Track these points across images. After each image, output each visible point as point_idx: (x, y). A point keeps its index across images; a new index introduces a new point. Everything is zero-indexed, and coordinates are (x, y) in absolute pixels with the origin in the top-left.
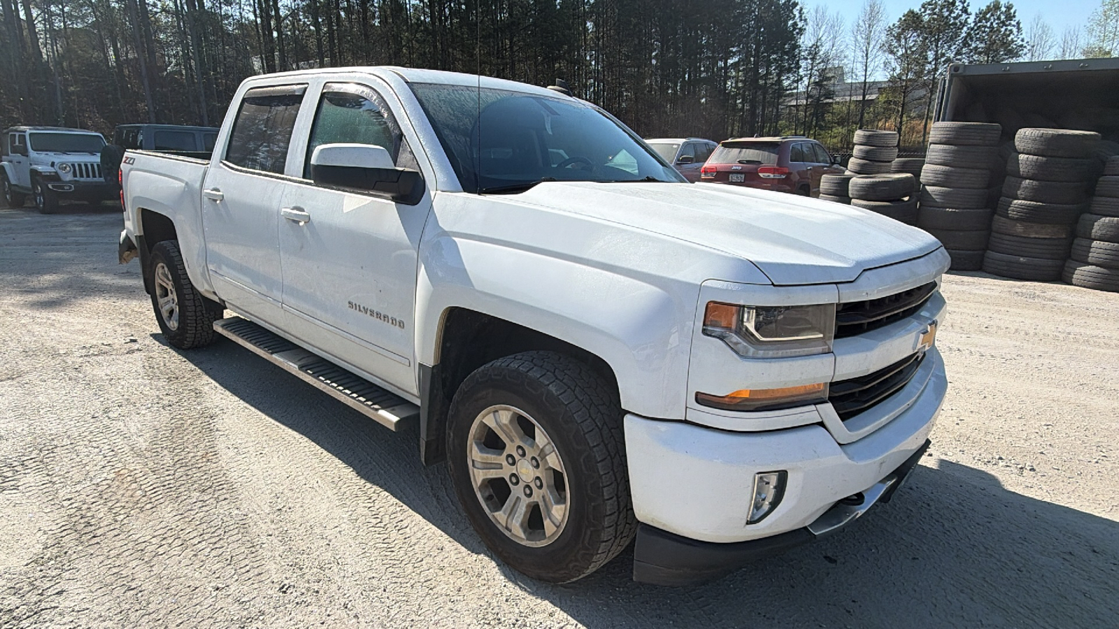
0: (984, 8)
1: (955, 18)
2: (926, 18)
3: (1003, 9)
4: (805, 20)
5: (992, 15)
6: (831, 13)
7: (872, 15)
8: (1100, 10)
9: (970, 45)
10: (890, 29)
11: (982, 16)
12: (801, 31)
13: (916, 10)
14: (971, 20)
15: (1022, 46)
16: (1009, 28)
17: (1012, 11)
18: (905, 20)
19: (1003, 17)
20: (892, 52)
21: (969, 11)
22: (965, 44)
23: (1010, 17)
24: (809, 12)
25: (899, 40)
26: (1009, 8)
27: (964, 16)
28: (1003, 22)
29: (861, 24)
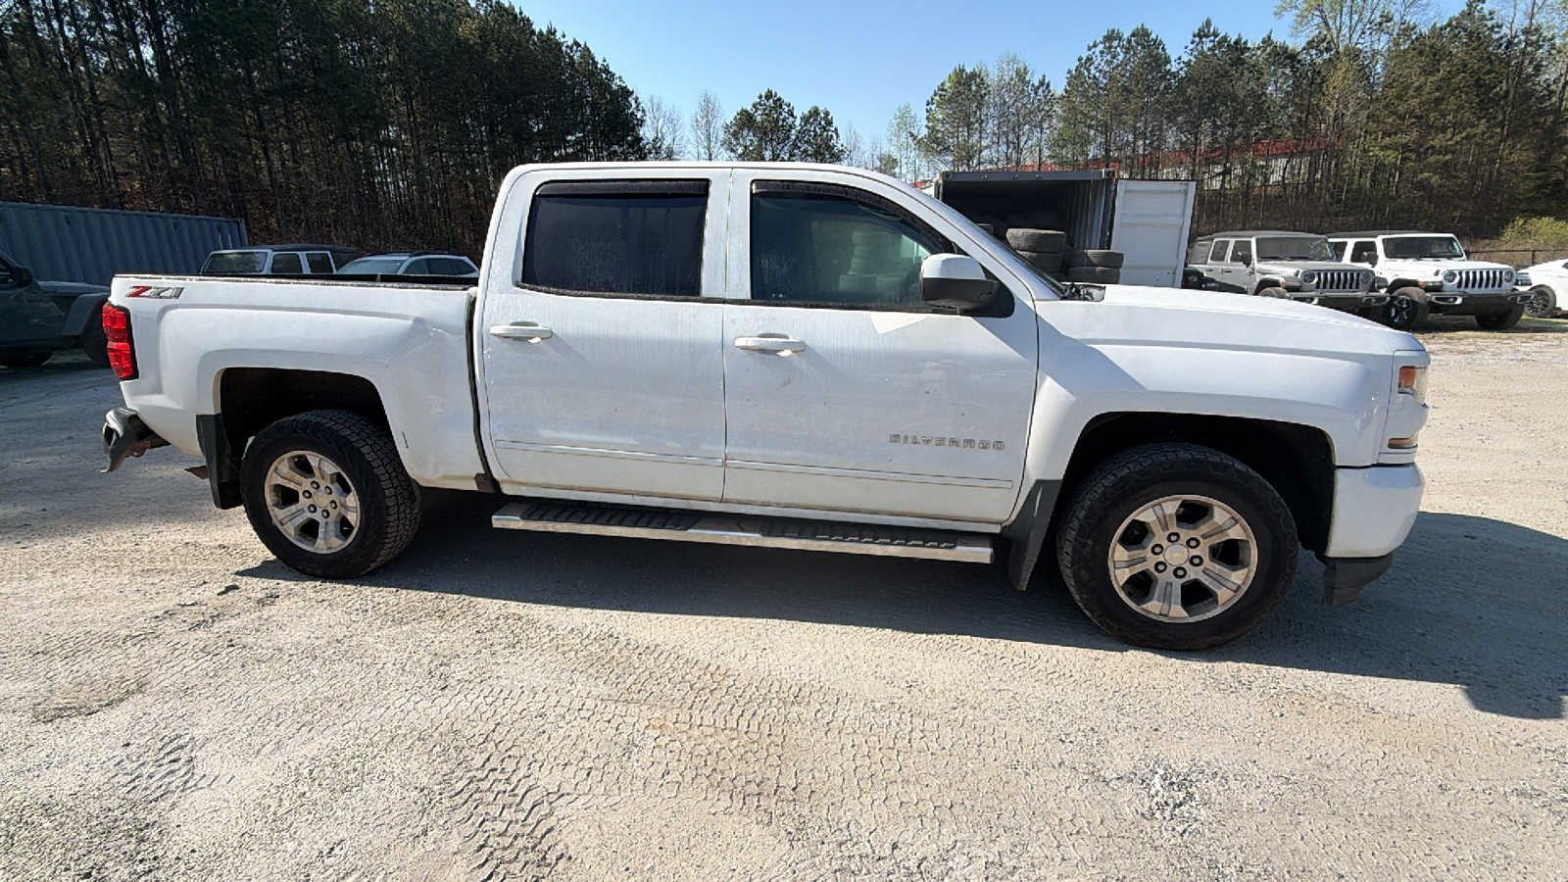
0: (806, 112)
1: (784, 120)
2: (759, 119)
3: (822, 115)
4: (643, 111)
5: (815, 120)
6: (666, 106)
7: (708, 109)
8: (894, 122)
9: (799, 148)
10: (727, 127)
11: (806, 120)
12: (641, 122)
13: (749, 108)
14: (797, 123)
15: (842, 151)
16: (830, 133)
17: (830, 117)
18: (740, 119)
19: (823, 123)
20: (732, 151)
21: (795, 114)
22: (795, 146)
23: (830, 123)
24: (645, 104)
25: (737, 139)
26: (827, 114)
27: (791, 119)
28: (824, 128)
29: (700, 119)
